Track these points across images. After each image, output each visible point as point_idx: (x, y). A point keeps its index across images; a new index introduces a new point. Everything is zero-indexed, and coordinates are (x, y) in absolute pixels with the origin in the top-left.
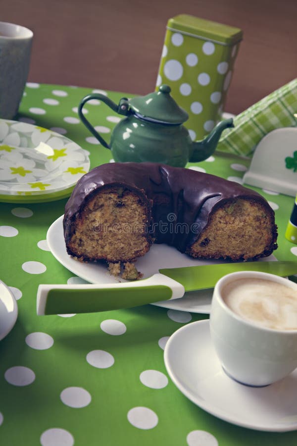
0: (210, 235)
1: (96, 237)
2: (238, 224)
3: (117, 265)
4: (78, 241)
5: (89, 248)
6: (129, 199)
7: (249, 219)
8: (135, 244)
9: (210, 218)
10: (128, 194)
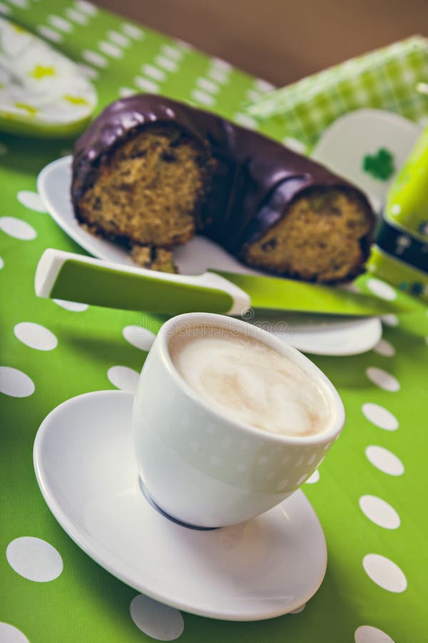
0: (280, 234)
1: (124, 200)
2: (322, 226)
3: (146, 250)
4: (93, 201)
5: (109, 214)
6: (184, 152)
8: (176, 224)
9: (287, 208)
10: (185, 143)
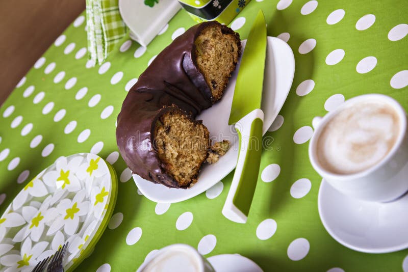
0: (210, 77)
1: (183, 160)
2: (212, 53)
4: (180, 177)
5: (188, 170)
6: (168, 120)
7: (212, 42)
8: (198, 135)
9: (199, 70)
10: (163, 119)
